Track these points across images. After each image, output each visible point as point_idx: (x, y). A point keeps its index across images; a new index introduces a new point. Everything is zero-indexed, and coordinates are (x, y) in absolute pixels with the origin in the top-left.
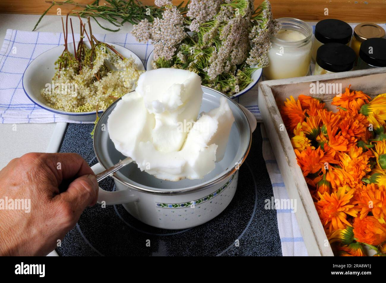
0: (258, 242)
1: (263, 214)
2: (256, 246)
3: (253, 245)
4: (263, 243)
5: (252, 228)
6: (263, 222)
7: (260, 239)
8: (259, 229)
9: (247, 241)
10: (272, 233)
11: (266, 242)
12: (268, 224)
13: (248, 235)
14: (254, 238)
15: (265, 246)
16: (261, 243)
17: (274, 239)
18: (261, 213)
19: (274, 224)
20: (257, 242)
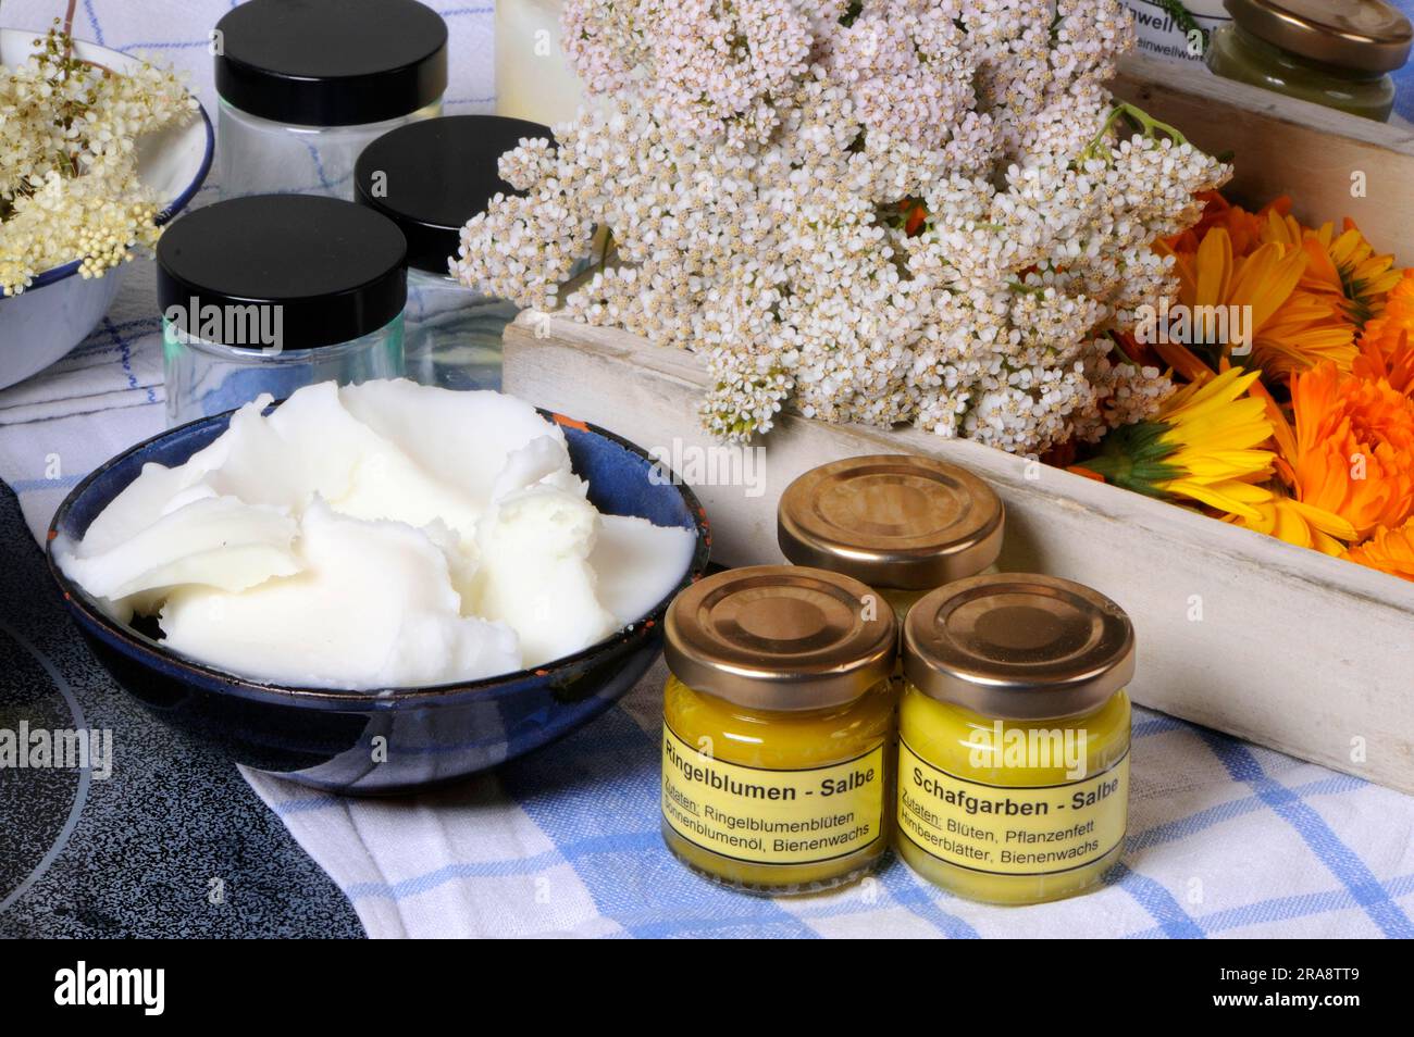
0: (156, 849)
1: (141, 757)
2: (153, 865)
3: (133, 866)
4: (187, 850)
5: (102, 812)
6: (154, 781)
7: (163, 839)
8: (144, 810)
9: (98, 858)
10: (216, 809)
11: (201, 843)
12: (180, 782)
13: (94, 838)
14: (127, 841)
15: (201, 857)
16: (174, 852)
17: (239, 826)
18: (128, 754)
19: (213, 779)
20: (150, 850)
